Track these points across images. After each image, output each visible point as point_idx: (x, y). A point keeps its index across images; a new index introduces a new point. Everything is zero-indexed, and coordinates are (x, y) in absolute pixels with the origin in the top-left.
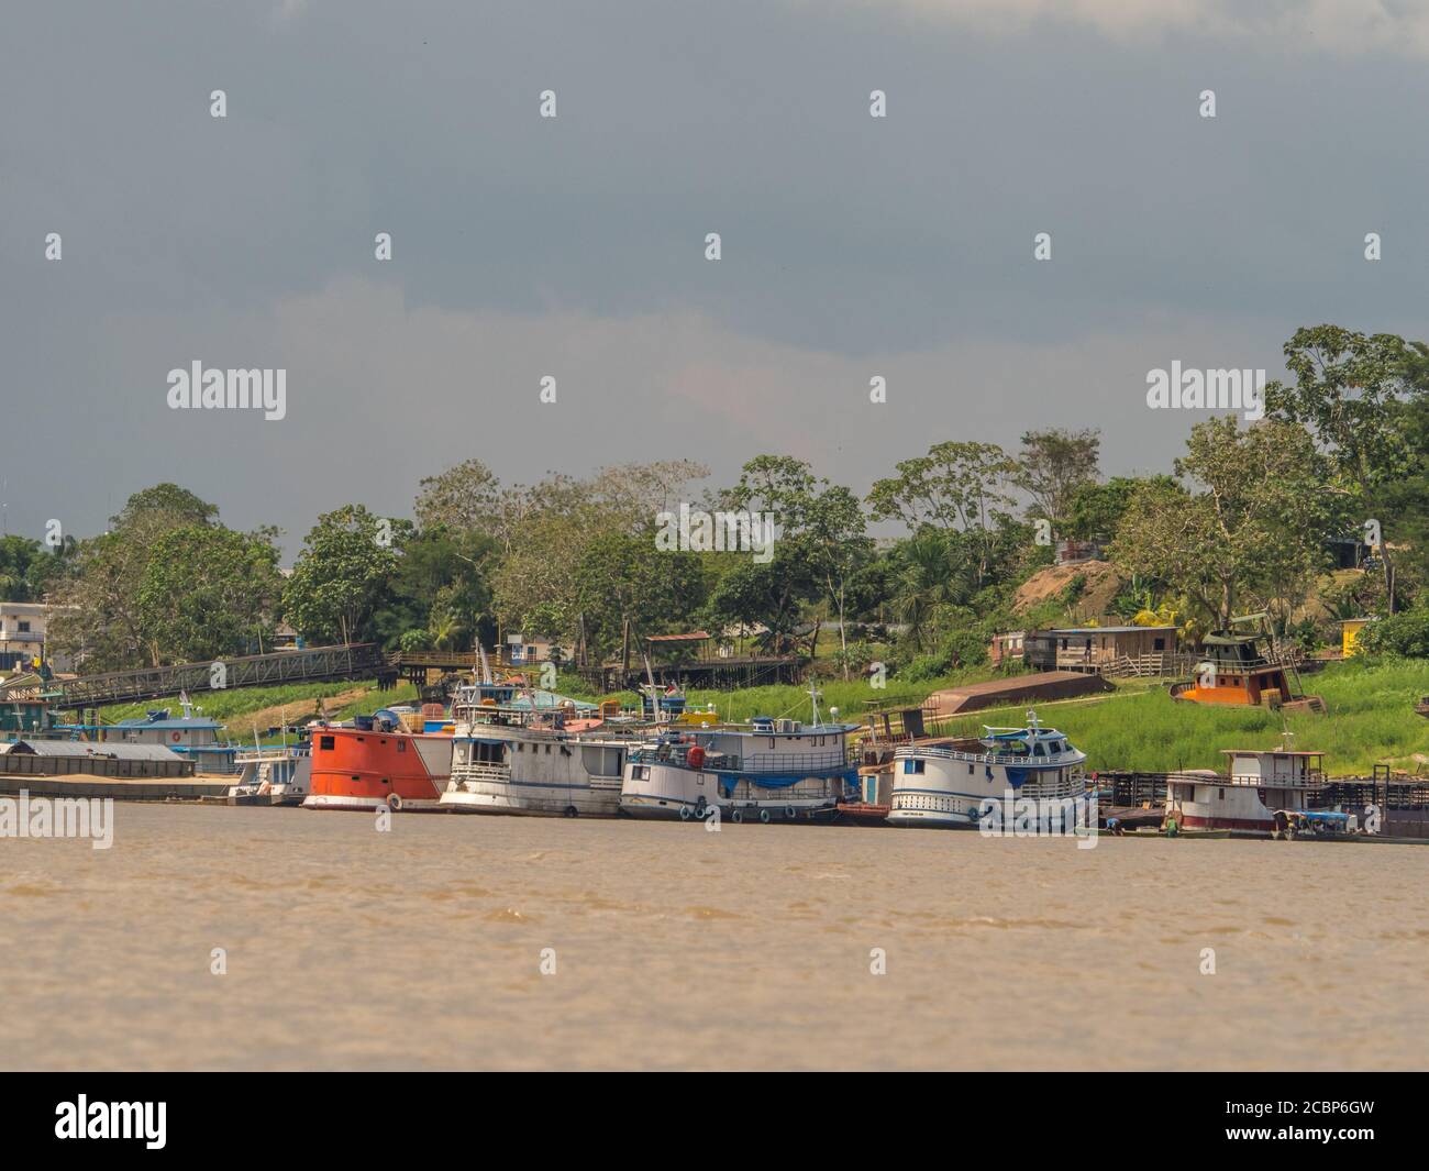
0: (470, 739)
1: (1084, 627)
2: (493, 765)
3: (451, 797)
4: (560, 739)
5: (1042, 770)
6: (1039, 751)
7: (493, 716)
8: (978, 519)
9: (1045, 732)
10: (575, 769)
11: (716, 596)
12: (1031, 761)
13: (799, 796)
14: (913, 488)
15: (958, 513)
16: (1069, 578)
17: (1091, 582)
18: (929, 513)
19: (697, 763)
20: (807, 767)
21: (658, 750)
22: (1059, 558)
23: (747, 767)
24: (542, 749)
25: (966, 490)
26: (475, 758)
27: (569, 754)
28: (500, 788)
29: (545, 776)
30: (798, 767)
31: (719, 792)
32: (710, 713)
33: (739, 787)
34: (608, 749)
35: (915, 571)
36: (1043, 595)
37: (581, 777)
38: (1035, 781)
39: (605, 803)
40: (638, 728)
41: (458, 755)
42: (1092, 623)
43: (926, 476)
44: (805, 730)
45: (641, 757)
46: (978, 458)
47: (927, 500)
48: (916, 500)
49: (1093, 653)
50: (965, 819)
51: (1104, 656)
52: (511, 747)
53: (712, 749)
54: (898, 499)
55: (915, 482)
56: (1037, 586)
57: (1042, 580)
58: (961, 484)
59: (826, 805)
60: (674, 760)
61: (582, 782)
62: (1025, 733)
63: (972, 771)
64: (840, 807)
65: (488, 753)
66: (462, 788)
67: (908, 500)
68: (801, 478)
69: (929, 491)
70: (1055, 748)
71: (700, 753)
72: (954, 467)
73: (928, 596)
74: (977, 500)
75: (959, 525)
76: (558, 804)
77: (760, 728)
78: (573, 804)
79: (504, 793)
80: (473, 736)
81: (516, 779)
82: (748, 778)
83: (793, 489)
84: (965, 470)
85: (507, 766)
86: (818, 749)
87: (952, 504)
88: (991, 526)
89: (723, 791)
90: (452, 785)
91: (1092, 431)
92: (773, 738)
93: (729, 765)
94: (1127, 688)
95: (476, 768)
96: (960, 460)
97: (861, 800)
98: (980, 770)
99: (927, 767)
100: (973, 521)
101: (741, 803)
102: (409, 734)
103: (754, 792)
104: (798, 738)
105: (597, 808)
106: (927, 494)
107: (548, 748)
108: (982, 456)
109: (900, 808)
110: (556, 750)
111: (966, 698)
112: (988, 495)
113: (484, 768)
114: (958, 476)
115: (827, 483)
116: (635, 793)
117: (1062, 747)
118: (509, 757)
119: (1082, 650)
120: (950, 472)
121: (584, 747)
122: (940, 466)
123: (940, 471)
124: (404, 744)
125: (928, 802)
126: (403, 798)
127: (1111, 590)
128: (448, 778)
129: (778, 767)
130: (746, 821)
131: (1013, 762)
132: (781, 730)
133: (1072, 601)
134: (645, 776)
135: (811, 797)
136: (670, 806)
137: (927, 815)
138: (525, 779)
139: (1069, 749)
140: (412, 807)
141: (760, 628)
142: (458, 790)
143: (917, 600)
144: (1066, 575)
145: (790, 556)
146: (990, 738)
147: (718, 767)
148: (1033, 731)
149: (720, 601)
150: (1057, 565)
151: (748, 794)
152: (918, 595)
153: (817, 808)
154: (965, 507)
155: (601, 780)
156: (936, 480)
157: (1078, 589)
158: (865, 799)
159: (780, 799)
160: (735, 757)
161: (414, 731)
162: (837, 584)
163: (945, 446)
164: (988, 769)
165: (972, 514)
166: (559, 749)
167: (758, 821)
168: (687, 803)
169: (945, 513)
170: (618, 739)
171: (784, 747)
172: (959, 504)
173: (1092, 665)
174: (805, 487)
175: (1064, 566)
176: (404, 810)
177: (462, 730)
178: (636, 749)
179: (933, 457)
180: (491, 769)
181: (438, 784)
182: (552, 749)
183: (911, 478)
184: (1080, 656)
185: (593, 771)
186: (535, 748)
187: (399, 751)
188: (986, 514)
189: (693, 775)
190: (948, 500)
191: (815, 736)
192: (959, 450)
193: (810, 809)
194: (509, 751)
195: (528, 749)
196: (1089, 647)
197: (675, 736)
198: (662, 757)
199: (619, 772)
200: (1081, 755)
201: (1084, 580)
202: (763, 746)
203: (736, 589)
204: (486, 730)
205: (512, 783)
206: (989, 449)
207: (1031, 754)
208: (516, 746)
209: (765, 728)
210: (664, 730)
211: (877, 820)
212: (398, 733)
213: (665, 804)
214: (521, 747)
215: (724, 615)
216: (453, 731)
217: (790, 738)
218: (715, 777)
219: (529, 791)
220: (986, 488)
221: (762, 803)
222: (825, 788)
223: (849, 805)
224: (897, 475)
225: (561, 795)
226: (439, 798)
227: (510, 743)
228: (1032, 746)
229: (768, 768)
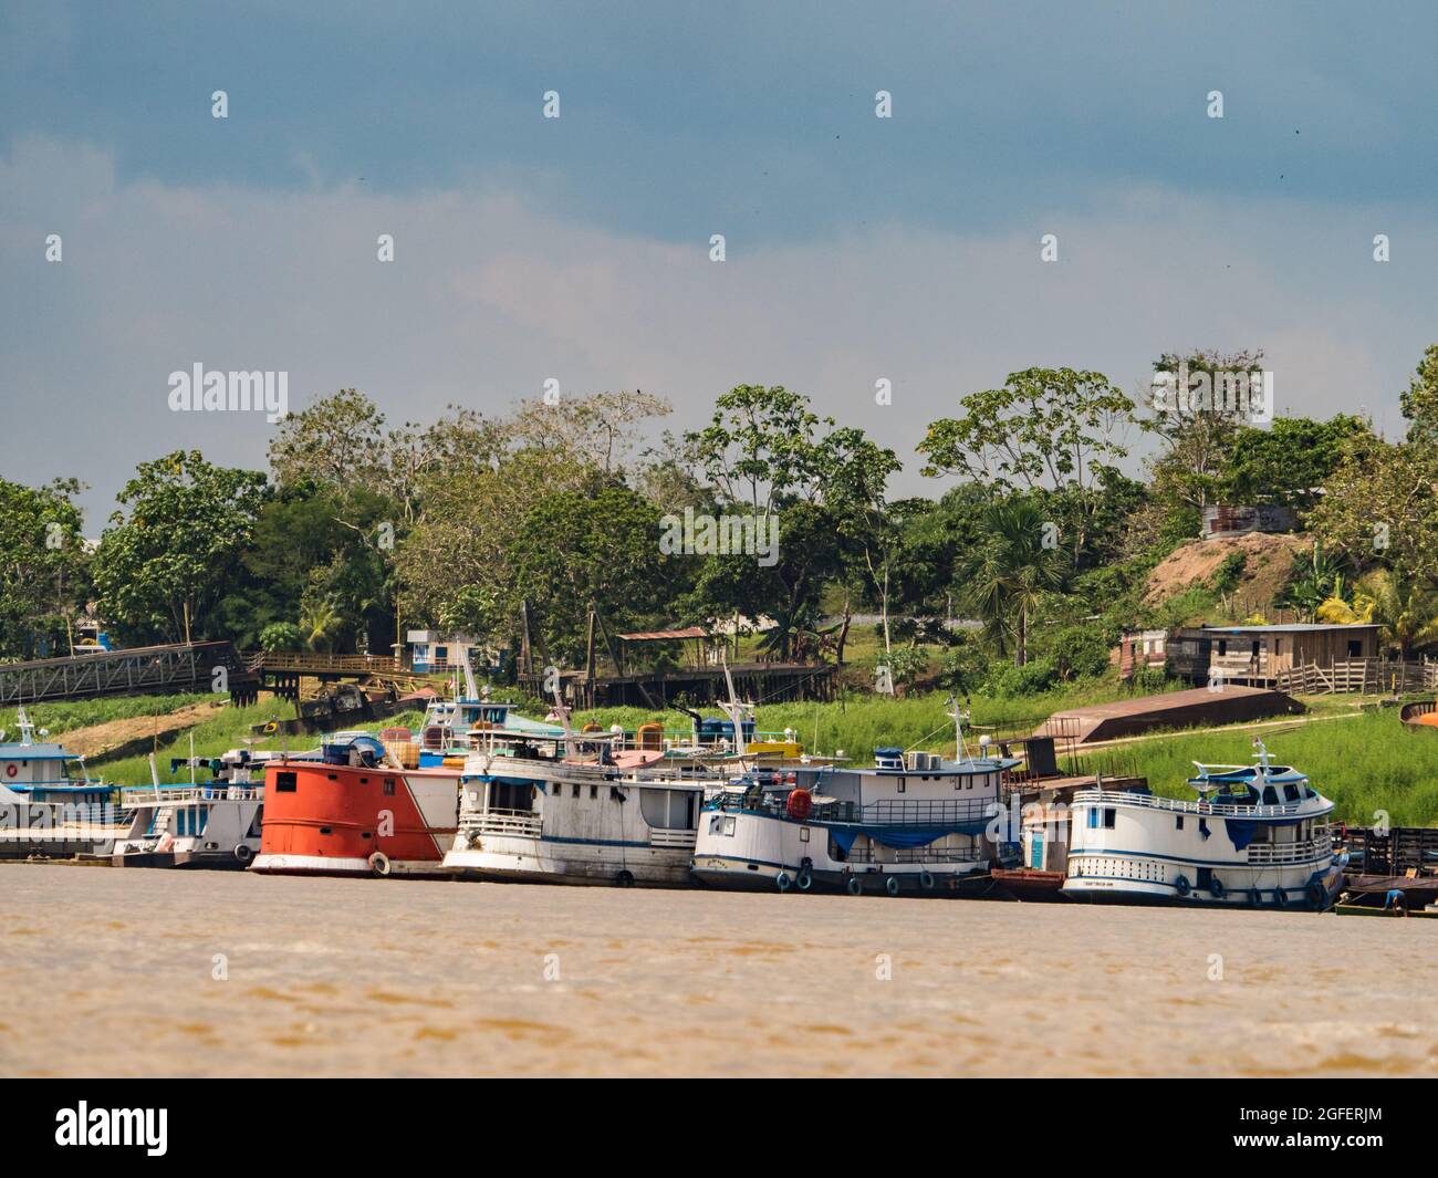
0: (486, 777)
1: (1244, 624)
2: (517, 814)
3: (458, 856)
4: (610, 777)
5: (1276, 823)
6: (1270, 797)
7: (516, 746)
8: (1073, 475)
9: (1277, 771)
10: (630, 820)
11: (706, 578)
12: (1260, 811)
13: (939, 858)
14: (982, 430)
15: (1045, 466)
16: (1224, 556)
17: (1253, 563)
18: (1005, 466)
19: (799, 812)
20: (949, 817)
21: (747, 793)
22: (1206, 529)
23: (868, 818)
24: (585, 792)
25: (1055, 436)
26: (492, 804)
27: (622, 799)
28: (528, 846)
29: (590, 829)
30: (936, 818)
31: (830, 853)
32: (789, 741)
33: (858, 845)
34: (674, 791)
35: (996, 544)
36: (1185, 580)
37: (639, 831)
38: (1265, 840)
39: (671, 867)
40: (713, 763)
41: (468, 798)
42: (1257, 618)
43: (1004, 415)
44: (946, 767)
45: (722, 803)
46: (1074, 390)
47: (1002, 447)
48: (987, 447)
49: (1262, 660)
50: (1169, 891)
51: (1277, 664)
52: (543, 789)
53: (819, 793)
54: (962, 447)
55: (987, 424)
56: (1177, 567)
57: (1185, 559)
58: (1049, 426)
59: (975, 872)
60: (768, 807)
61: (640, 838)
62: (1252, 773)
63: (1180, 824)
64: (994, 873)
65: (511, 797)
66: (474, 844)
67: (976, 448)
68: (796, 416)
69: (1005, 435)
70: (1292, 793)
71: (805, 798)
72: (1041, 403)
73: (1015, 580)
74: (1071, 448)
75: (1047, 482)
76: (608, 868)
77: (884, 764)
78: (629, 868)
79: (533, 852)
80: (490, 773)
81: (550, 834)
82: (868, 833)
83: (785, 431)
84: (1056, 406)
85: (537, 815)
86: (964, 793)
87: (1038, 453)
88: (1092, 483)
89: (834, 850)
90: (461, 840)
91: (1252, 353)
92: (903, 777)
93: (842, 814)
94: (1319, 709)
95: (495, 817)
96: (1049, 394)
97: (1022, 863)
98: (1191, 824)
99: (1118, 818)
100: (1066, 477)
101: (859, 867)
102: (399, 769)
103: (877, 853)
104: (937, 777)
105: (659, 873)
106: (1002, 440)
107: (594, 791)
108: (1080, 388)
109: (1080, 875)
110: (604, 793)
111: (1099, 722)
112: (1088, 441)
113: (505, 818)
114: (1046, 413)
115: (832, 423)
116: (714, 853)
117: (1302, 791)
118: (540, 802)
119: (1247, 656)
120: (1035, 410)
121: (642, 789)
122: (1022, 401)
123: (1021, 409)
124: (393, 784)
125: (1121, 867)
126: (391, 858)
127: (1282, 573)
128: (454, 831)
129: (910, 818)
130: (866, 893)
131: (1236, 812)
132: (913, 766)
133: (1227, 588)
134: (728, 830)
135: (955, 859)
136: (763, 871)
137: (1119, 886)
138: (561, 834)
139: (1310, 795)
140: (404, 871)
141: (766, 623)
142: (470, 847)
143: (999, 584)
144: (1219, 553)
145: (808, 524)
146: (1202, 780)
147: (826, 817)
148: (1262, 769)
149: (711, 585)
150: (1205, 538)
151: (868, 856)
152: (1001, 579)
153: (963, 875)
154: (1055, 457)
155: (666, 836)
156: (1016, 422)
157: (1235, 571)
158: (1028, 863)
159: (911, 862)
160: (850, 805)
161: (407, 766)
162: (876, 563)
163: (1029, 374)
164: (1202, 822)
165: (1065, 467)
166: (608, 793)
167: (883, 892)
168: (786, 867)
169: (1028, 465)
170: (685, 778)
171: (918, 790)
172: (1047, 455)
173: (1260, 677)
174: (802, 428)
175: (1214, 540)
176: (392, 876)
177: (474, 765)
178: (718, 792)
179: (1012, 389)
180: (515, 819)
181: (440, 840)
182: (600, 792)
183: (981, 417)
184: (1242, 664)
185: (655, 823)
186: (576, 791)
187: (386, 793)
188: (1086, 468)
189: (795, 828)
190: (1032, 447)
191: (960, 775)
192: (1047, 379)
193: (953, 876)
194: (540, 793)
195: (567, 791)
196: (1256, 653)
197: (766, 774)
198: (751, 803)
199: (690, 824)
200: (1326, 804)
201: (1244, 558)
202: (889, 789)
203: (734, 568)
204: (508, 766)
205: (545, 838)
206: (1089, 378)
207: (1260, 802)
208: (549, 788)
209: (891, 764)
210: (750, 765)
211: (1048, 890)
212: (383, 768)
213: (756, 868)
214: (557, 788)
215: (718, 605)
216: (460, 767)
217: (925, 778)
218: (824, 833)
219: (569, 851)
220: (1085, 431)
221: (888, 868)
222: (973, 847)
223: (1007, 872)
224: (963, 414)
225: (612, 855)
226: (440, 858)
227: (542, 783)
228: (1261, 792)
229: (897, 818)
